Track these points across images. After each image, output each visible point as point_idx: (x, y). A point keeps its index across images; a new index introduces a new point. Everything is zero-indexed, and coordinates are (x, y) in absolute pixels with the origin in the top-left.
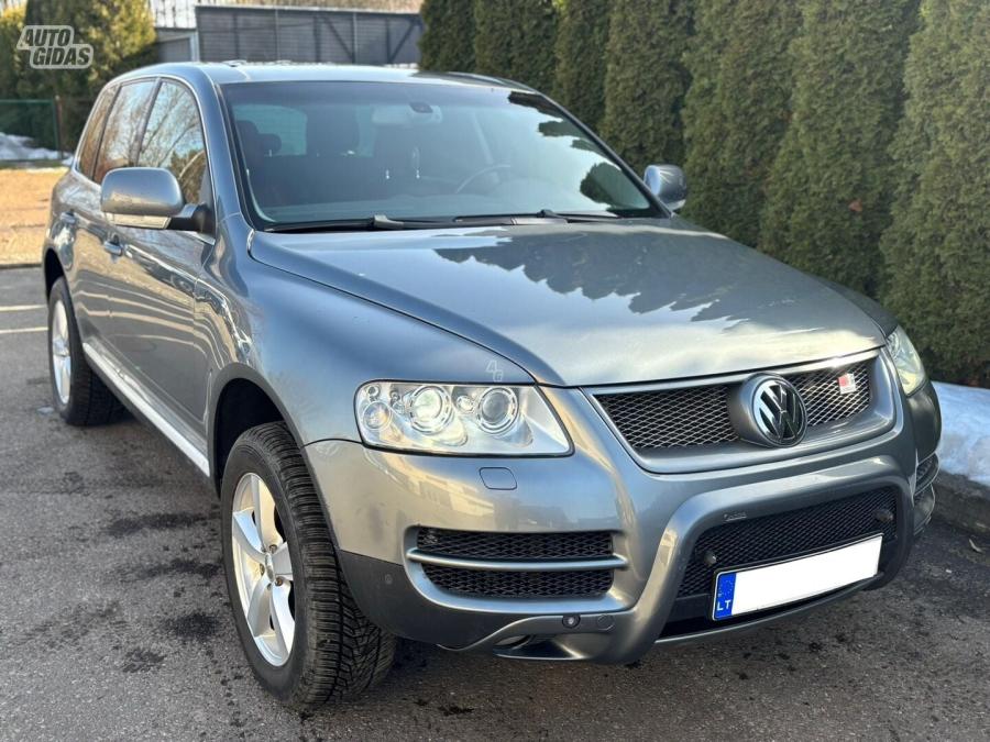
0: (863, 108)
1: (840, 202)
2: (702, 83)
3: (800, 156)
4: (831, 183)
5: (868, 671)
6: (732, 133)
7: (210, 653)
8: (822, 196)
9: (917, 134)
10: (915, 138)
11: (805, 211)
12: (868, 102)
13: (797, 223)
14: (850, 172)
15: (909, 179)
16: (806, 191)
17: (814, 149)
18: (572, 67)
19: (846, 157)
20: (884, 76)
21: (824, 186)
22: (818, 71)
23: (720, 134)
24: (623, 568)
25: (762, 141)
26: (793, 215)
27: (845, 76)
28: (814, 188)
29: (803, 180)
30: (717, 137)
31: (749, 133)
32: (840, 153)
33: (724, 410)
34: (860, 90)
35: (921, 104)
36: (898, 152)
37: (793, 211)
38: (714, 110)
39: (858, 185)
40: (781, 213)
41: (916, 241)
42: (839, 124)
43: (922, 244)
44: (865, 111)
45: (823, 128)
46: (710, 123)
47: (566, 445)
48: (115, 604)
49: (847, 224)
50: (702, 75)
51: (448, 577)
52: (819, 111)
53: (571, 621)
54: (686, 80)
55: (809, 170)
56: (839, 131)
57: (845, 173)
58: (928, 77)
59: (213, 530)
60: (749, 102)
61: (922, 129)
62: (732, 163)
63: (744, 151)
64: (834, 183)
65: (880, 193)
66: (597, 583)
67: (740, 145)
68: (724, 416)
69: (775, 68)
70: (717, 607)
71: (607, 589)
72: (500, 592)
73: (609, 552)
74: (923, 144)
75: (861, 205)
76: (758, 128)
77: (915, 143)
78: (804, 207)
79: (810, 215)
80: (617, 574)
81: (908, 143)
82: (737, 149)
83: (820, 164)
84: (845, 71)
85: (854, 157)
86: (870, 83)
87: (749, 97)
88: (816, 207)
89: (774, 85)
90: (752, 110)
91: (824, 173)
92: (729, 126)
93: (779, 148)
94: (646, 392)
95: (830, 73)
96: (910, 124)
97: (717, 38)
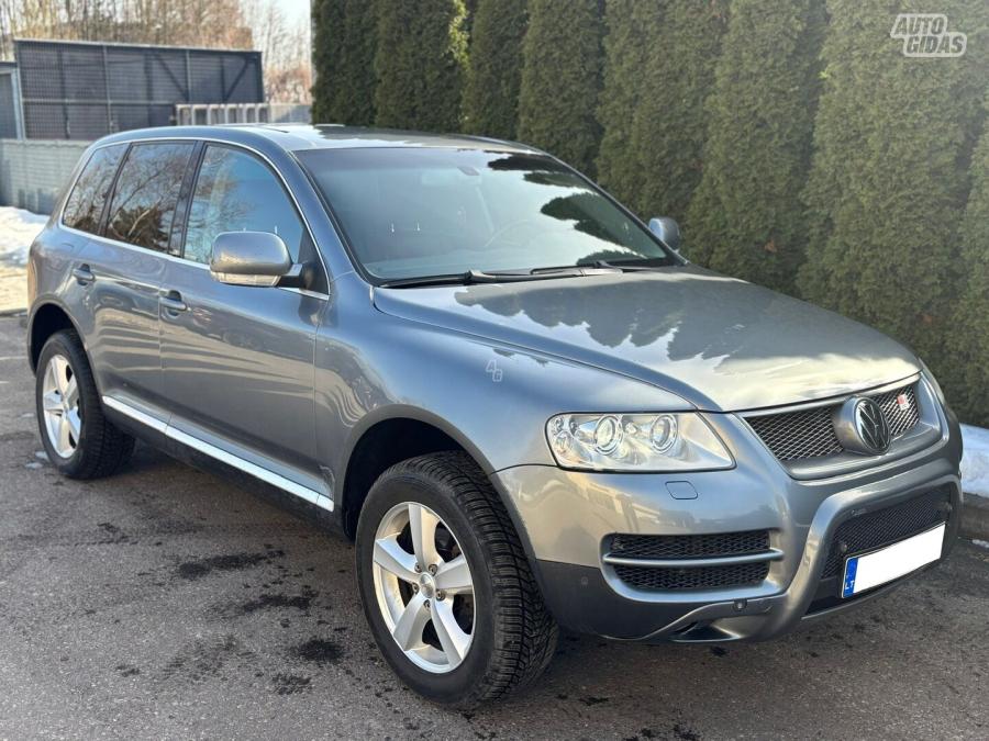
0: (775, 159)
1: (756, 243)
2: (614, 135)
3: (718, 202)
4: (749, 227)
5: (910, 643)
6: (649, 181)
7: (349, 672)
8: (740, 238)
9: (829, 182)
10: (826, 187)
11: (724, 252)
12: (780, 154)
13: (718, 263)
14: (766, 218)
15: (822, 222)
16: (725, 234)
17: (732, 196)
18: (481, 118)
19: (761, 204)
20: (792, 131)
21: (742, 230)
22: (733, 127)
23: (637, 182)
24: (778, 559)
25: (677, 189)
26: (714, 256)
27: (758, 131)
28: (733, 231)
29: (722, 224)
30: (633, 186)
31: (664, 181)
32: (756, 200)
33: (831, 426)
34: (772, 144)
35: (834, 157)
36: (811, 198)
37: (712, 252)
38: (629, 159)
39: (774, 228)
40: (701, 254)
41: (832, 278)
42: (755, 174)
43: (839, 280)
44: (777, 163)
45: (739, 177)
46: (627, 171)
47: (729, 459)
48: (231, 638)
49: (764, 263)
50: (615, 127)
51: (637, 576)
52: (736, 162)
53: (740, 606)
54: (598, 131)
55: (728, 216)
56: (754, 180)
57: (762, 218)
58: (839, 134)
59: (280, 567)
60: (664, 152)
61: (835, 178)
62: (649, 209)
63: (660, 199)
64: (752, 227)
65: (792, 235)
66: (756, 573)
67: (656, 192)
68: (831, 431)
69: (686, 122)
70: (845, 587)
71: (764, 578)
72: (681, 585)
73: (767, 547)
74: (834, 192)
75: (776, 246)
76: (674, 176)
77: (826, 191)
78: (724, 249)
79: (730, 256)
80: (773, 564)
81: (820, 191)
82: (654, 197)
83: (739, 210)
84: (758, 126)
85: (768, 204)
86: (780, 137)
87: (663, 148)
88: (736, 249)
89: (686, 137)
90: (667, 160)
91: (742, 218)
92: (645, 175)
93: (695, 194)
94: (776, 415)
95: (745, 128)
96: (821, 174)
97: (628, 93)
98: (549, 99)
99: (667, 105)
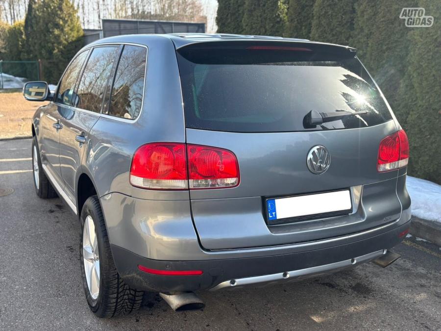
1: (433, 110)
3: (413, 87)
8: (424, 107)
13: (411, 120)
16: (416, 104)
17: (420, 84)
19: (437, 88)
21: (426, 103)
22: (423, 47)
26: (409, 116)
28: (421, 103)
29: (414, 99)
32: (434, 86)
42: (434, 72)
45: (425, 74)
49: (438, 121)
52: (424, 66)
55: (418, 95)
56: (434, 75)
57: (437, 96)
64: (431, 101)
78: (415, 112)
79: (419, 116)
83: (424, 92)
88: (422, 112)
89: (397, 53)
91: (426, 96)
93: (400, 84)
97: (366, 31)
98: (325, 35)
99: (387, 37)
